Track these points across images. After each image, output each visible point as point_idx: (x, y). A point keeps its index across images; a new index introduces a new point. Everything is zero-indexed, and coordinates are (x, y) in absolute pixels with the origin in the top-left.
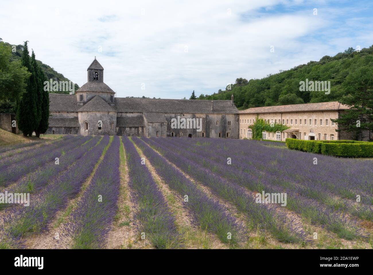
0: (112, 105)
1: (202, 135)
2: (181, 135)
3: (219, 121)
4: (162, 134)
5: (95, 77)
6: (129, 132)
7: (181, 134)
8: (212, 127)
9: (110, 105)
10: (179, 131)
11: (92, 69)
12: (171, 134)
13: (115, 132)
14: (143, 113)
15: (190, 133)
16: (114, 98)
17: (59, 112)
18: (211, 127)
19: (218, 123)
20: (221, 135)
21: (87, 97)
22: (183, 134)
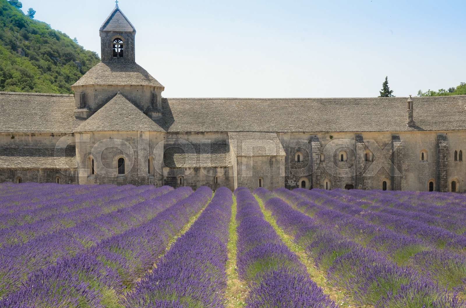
0: (155, 115)
1: (382, 187)
2: (325, 187)
3: (430, 149)
4: (272, 183)
5: (118, 50)
6: (194, 181)
7: (325, 184)
8: (408, 166)
9: (150, 117)
10: (318, 178)
11: (107, 32)
12: (300, 183)
13: (159, 180)
14: (227, 135)
15: (350, 183)
16: (159, 99)
17: (32, 135)
18: (404, 167)
19: (425, 155)
20: (434, 186)
21: (95, 99)
22: (331, 183)
